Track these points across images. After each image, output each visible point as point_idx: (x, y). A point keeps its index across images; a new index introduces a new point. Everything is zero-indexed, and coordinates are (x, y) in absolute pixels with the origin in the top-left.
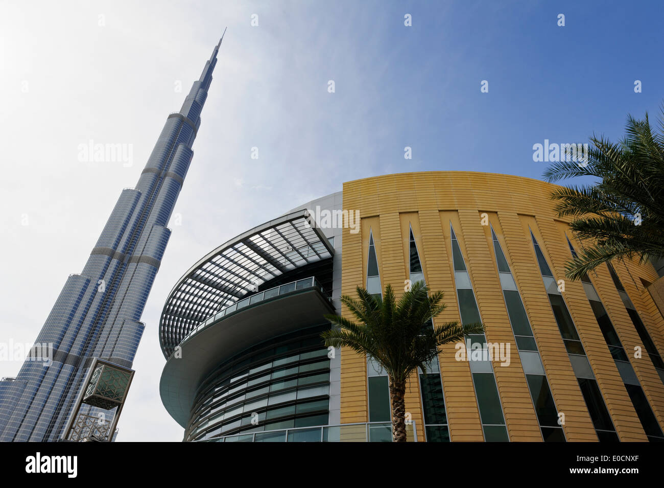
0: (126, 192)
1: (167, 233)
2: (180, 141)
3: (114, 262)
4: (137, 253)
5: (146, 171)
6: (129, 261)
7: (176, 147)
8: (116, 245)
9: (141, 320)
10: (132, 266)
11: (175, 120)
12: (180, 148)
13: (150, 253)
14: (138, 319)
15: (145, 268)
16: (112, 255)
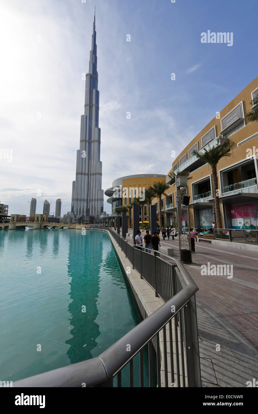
0: (82, 116)
1: (99, 130)
2: (93, 88)
3: (87, 143)
4: (93, 139)
5: (85, 106)
6: (91, 142)
7: (92, 91)
8: (86, 138)
9: (100, 161)
10: (92, 144)
11: (88, 77)
12: (94, 91)
13: (96, 138)
14: (100, 160)
15: (96, 144)
16: (86, 141)
